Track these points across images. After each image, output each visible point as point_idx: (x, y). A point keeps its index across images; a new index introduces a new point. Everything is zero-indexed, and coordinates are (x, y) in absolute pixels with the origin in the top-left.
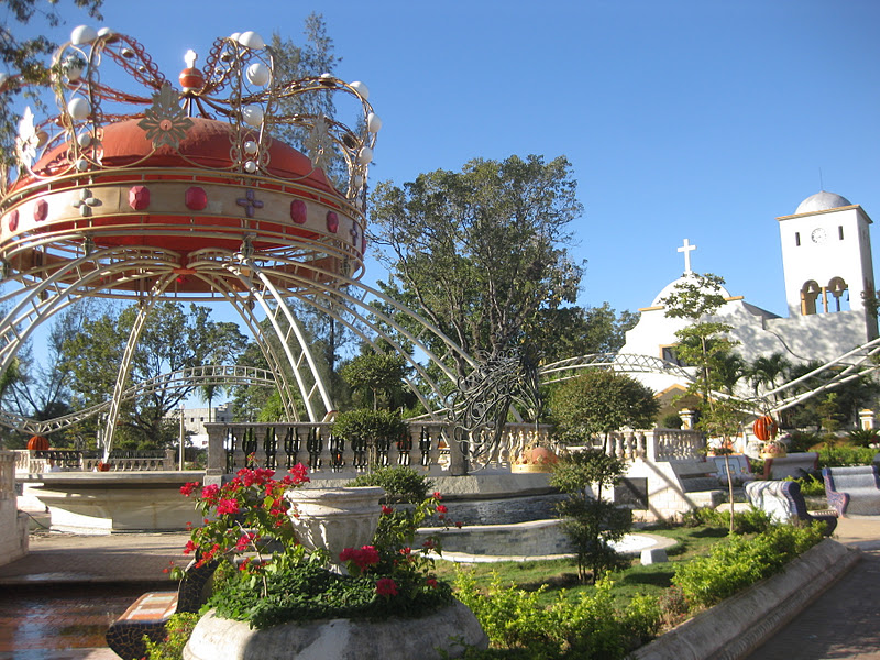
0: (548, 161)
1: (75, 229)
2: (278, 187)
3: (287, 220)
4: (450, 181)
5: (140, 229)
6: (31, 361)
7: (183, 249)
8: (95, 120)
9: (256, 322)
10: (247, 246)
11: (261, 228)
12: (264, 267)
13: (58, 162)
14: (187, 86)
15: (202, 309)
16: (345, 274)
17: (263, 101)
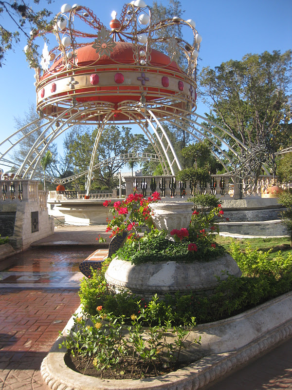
0: (282, 53)
1: (68, 95)
2: (156, 71)
3: (160, 86)
4: (236, 65)
5: (96, 93)
6: (57, 154)
7: (115, 101)
8: (73, 47)
9: (149, 133)
10: (143, 98)
11: (149, 90)
12: (152, 108)
13: (59, 66)
14: (113, 28)
15: (127, 128)
16: (188, 109)
17: (147, 32)
